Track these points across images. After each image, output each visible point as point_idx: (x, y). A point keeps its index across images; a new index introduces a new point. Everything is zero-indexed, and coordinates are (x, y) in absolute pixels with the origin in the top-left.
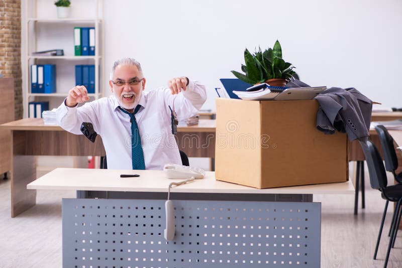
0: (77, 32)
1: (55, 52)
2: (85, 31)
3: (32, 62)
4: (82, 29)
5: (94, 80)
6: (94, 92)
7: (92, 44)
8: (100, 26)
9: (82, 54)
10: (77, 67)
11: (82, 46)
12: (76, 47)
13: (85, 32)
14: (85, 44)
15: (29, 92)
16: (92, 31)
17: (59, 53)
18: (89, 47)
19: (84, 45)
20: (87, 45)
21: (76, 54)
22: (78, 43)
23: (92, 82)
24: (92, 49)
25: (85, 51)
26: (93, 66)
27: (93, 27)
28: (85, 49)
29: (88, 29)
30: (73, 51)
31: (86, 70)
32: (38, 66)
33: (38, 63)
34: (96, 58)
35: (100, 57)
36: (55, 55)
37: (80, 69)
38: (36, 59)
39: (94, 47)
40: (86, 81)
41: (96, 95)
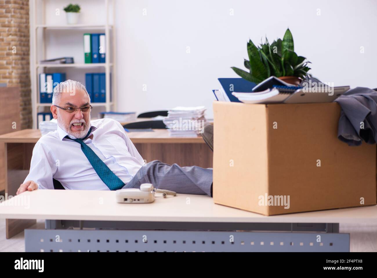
0: (87, 38)
1: (64, 60)
2: (95, 37)
3: (41, 70)
4: (92, 36)
5: (104, 88)
6: (104, 101)
7: (102, 51)
8: (111, 32)
9: (92, 62)
10: (87, 75)
11: (92, 53)
12: (86, 54)
14: (95, 51)
15: (38, 102)
16: (102, 38)
17: (69, 61)
18: (99, 55)
20: (97, 52)
21: (86, 62)
22: (88, 50)
23: (103, 91)
24: (103, 56)
25: (96, 59)
26: (104, 75)
27: (103, 32)
28: (95, 56)
29: (98, 35)
30: (82, 58)
31: (96, 78)
32: (47, 75)
33: (48, 72)
34: (107, 65)
35: (111, 64)
36: (64, 63)
37: (90, 77)
38: (45, 68)
39: (105, 54)
40: (96, 90)
41: (107, 105)
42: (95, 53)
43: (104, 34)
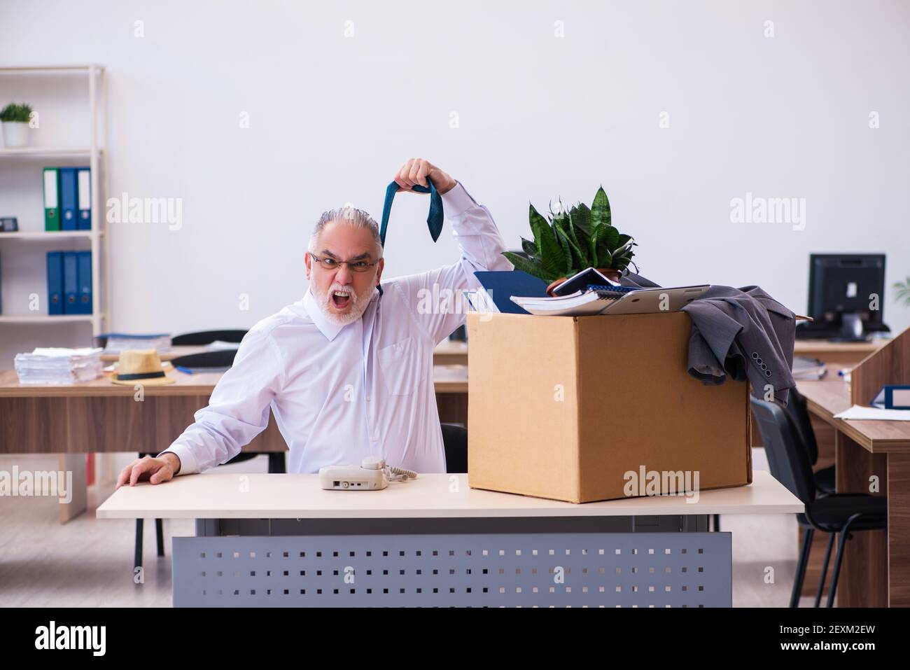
0: (51, 177)
2: (69, 174)
4: (60, 172)
5: (90, 284)
6: (88, 310)
7: (84, 204)
8: (101, 164)
9: (61, 228)
10: (50, 255)
11: (61, 209)
12: (48, 211)
13: (68, 178)
14: (68, 204)
16: (83, 176)
17: (9, 225)
18: (77, 212)
19: (65, 206)
20: (72, 206)
21: (49, 228)
22: (52, 203)
23: (86, 290)
24: (85, 215)
25: (69, 221)
26: (88, 254)
27: (85, 165)
28: (69, 215)
29: (76, 171)
30: (40, 220)
31: (70, 261)
34: (93, 234)
35: (101, 232)
37: (58, 259)
39: (89, 211)
40: (71, 287)
41: (95, 318)
42: (68, 210)
43: (88, 169)
